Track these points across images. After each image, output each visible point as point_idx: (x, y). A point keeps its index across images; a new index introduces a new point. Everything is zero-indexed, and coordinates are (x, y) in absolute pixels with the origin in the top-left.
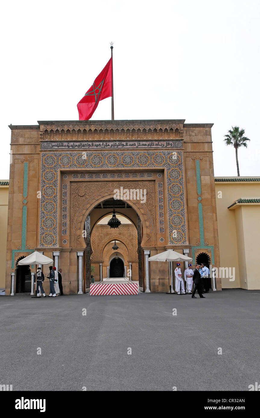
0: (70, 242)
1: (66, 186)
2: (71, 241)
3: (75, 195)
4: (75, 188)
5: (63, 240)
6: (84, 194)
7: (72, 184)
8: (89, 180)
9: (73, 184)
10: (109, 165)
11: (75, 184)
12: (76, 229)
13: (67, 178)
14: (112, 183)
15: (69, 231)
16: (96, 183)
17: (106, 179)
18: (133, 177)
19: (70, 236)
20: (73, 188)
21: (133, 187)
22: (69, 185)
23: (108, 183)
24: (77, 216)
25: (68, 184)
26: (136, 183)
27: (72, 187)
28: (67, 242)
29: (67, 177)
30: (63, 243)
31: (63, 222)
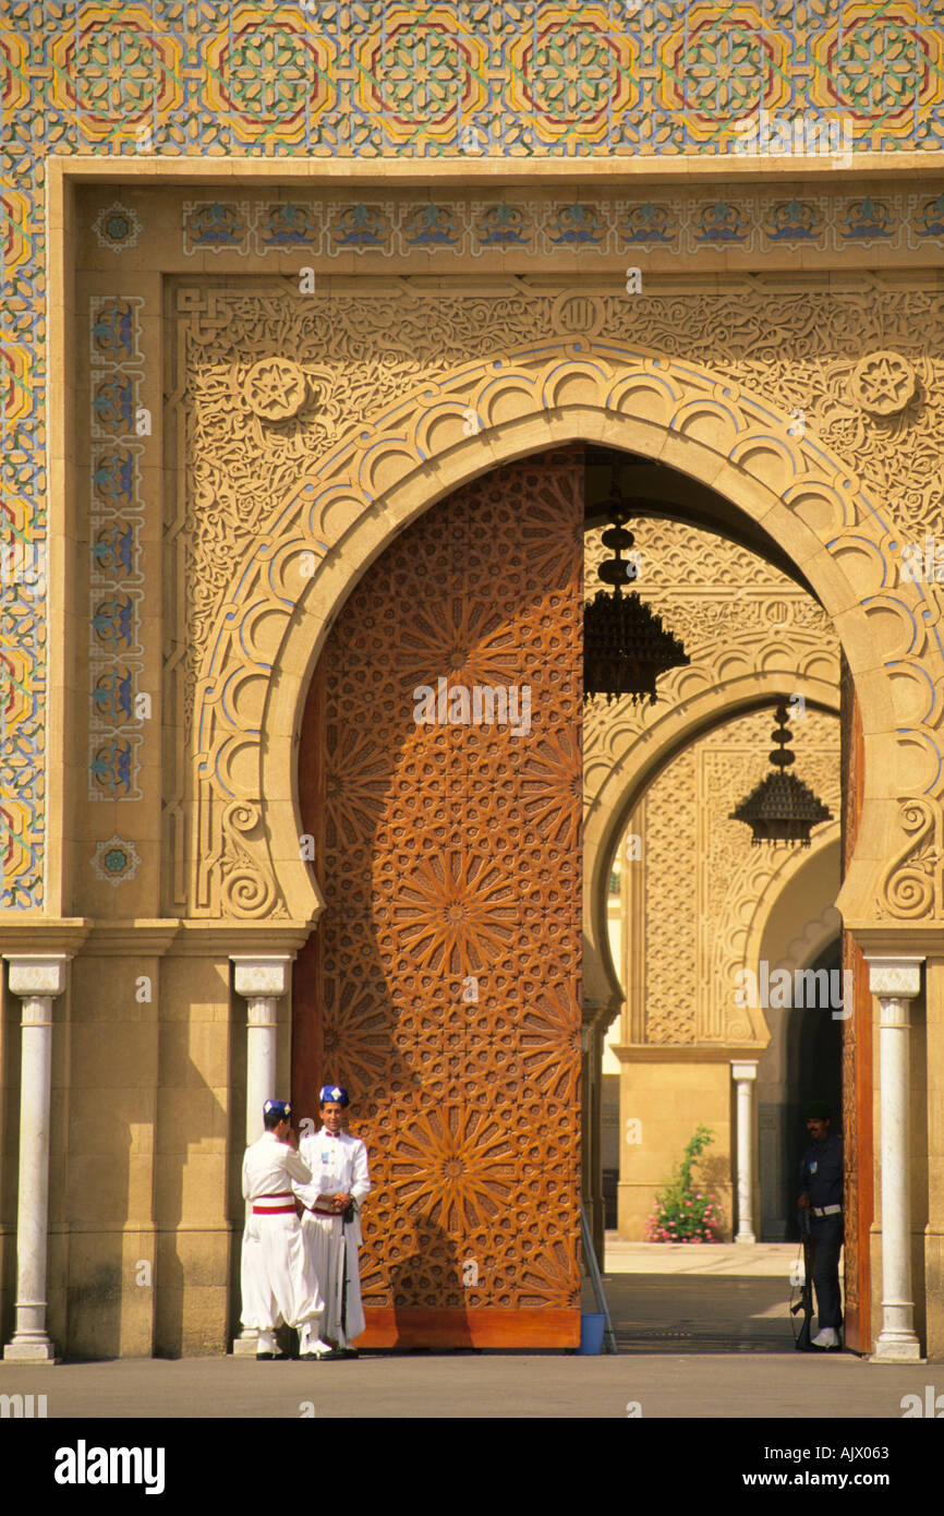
0: (162, 862)
1: (126, 319)
2: (179, 857)
3: (213, 408)
4: (210, 337)
5: (102, 848)
6: (297, 399)
7: (182, 294)
8: (348, 269)
9: (194, 293)
10: (546, 131)
11: (212, 295)
12: (220, 737)
13: (131, 241)
14: (572, 293)
15: (154, 756)
16: (415, 293)
17: (513, 258)
18: (784, 234)
19: (164, 804)
20: (194, 334)
21: (782, 334)
22: (156, 307)
23: (531, 293)
24: (229, 616)
25: (146, 301)
26: (811, 290)
27: (182, 324)
28: (136, 861)
29: (137, 228)
30: (101, 876)
31: (95, 669)
